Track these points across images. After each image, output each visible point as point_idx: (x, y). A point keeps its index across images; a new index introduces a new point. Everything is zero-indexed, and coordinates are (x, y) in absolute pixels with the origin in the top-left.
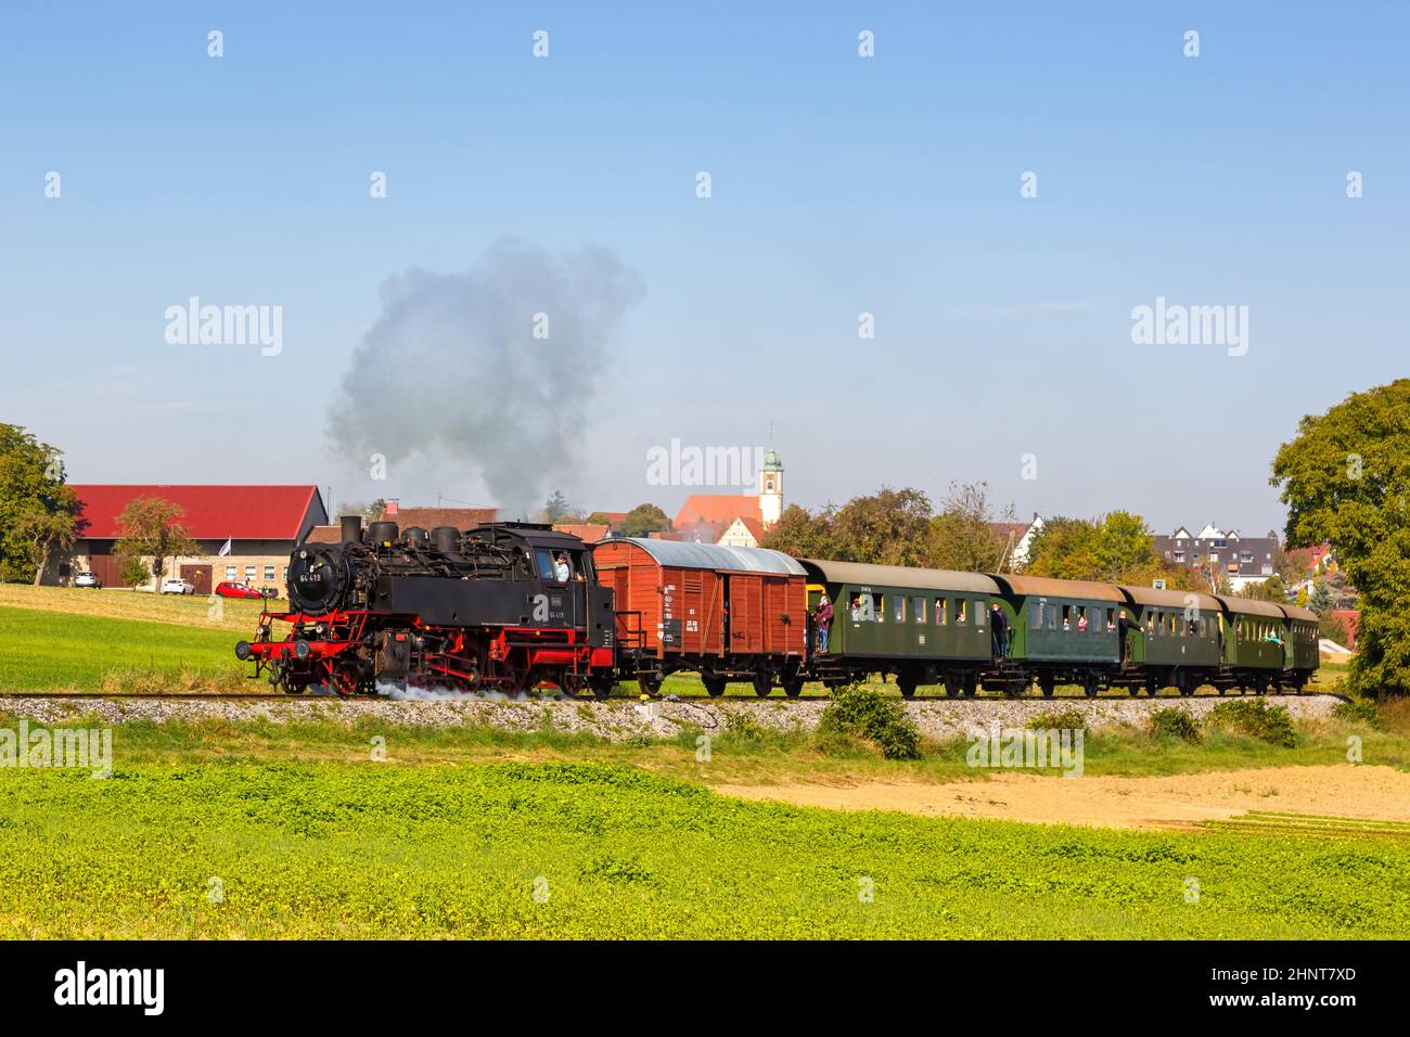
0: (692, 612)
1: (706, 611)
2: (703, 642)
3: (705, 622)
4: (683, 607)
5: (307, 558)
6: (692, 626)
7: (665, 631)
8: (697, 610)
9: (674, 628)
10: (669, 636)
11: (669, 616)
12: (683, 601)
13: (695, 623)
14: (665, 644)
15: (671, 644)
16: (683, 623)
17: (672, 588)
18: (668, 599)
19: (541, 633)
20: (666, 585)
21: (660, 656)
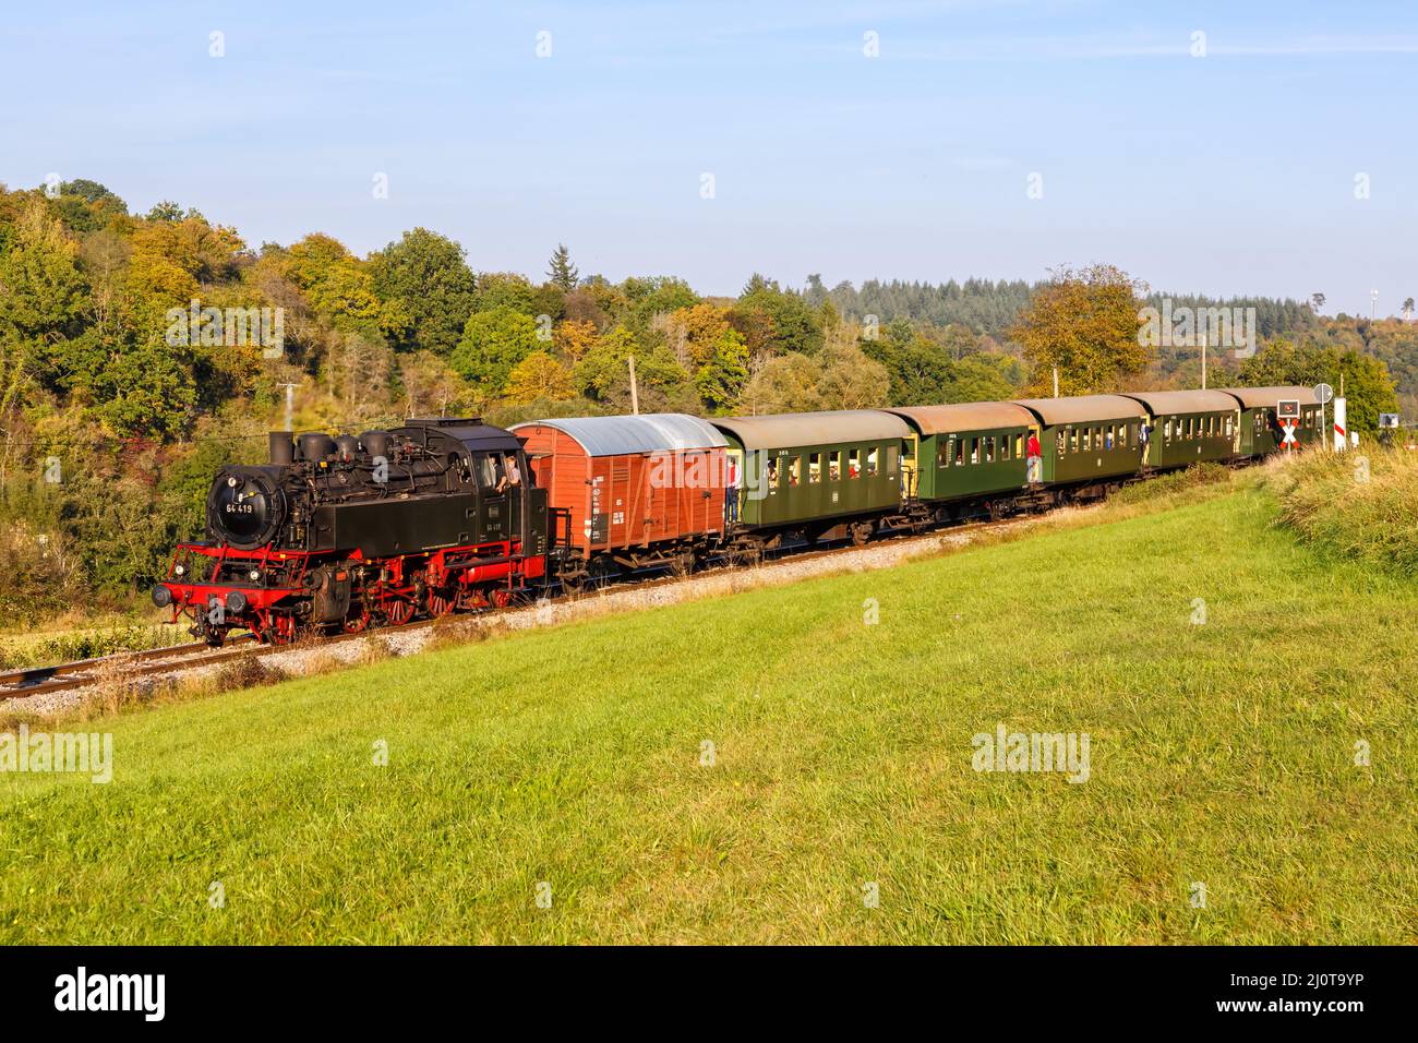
0: (619, 502)
1: (632, 500)
2: (628, 534)
3: (631, 511)
4: (611, 498)
5: (236, 486)
6: (618, 519)
7: (593, 529)
8: (624, 502)
9: (601, 523)
10: (596, 533)
11: (596, 511)
12: (611, 492)
13: (622, 514)
14: (592, 541)
15: (598, 541)
16: (610, 517)
17: (600, 479)
18: (596, 492)
19: (479, 549)
20: (594, 476)
21: (586, 556)
